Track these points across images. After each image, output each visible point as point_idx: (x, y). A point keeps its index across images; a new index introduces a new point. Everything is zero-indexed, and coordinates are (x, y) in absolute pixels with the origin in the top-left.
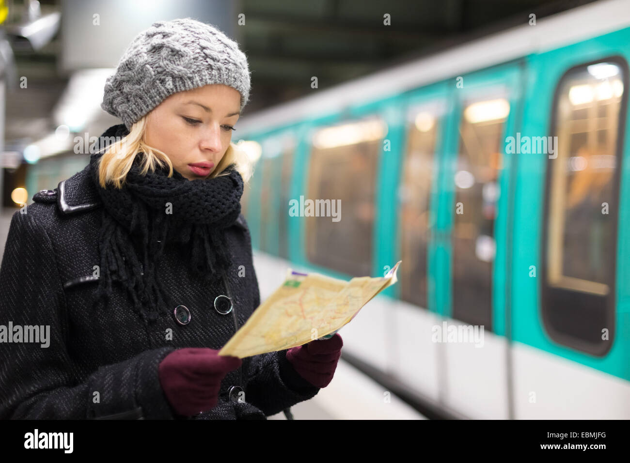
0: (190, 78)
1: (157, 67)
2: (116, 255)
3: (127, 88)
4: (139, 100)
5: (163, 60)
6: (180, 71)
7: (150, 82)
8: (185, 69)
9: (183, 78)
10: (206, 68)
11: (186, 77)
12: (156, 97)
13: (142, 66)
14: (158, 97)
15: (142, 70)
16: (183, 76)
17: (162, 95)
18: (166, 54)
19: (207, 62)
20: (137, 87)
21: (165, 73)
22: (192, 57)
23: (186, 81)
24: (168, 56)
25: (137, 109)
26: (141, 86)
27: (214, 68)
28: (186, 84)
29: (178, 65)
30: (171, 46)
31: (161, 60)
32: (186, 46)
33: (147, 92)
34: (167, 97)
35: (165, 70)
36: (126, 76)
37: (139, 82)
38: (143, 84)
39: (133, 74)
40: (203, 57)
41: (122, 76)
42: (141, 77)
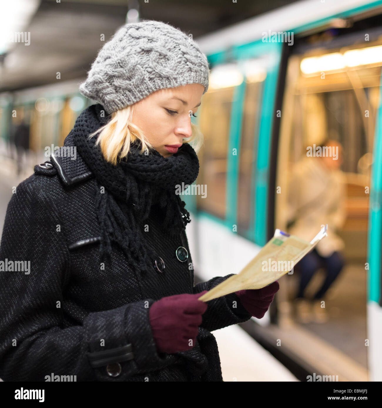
0: (175, 79)
1: (146, 68)
2: (112, 220)
3: (117, 82)
4: (127, 93)
5: (152, 62)
6: (167, 73)
7: (140, 79)
8: (171, 71)
9: (170, 78)
10: (187, 71)
11: (172, 77)
12: (144, 91)
13: (134, 66)
14: (146, 92)
15: (134, 69)
16: (170, 77)
17: (150, 90)
18: (155, 58)
19: (187, 65)
20: (128, 82)
21: (154, 72)
22: (176, 61)
23: (171, 81)
24: (156, 59)
25: (125, 100)
26: (131, 81)
27: (192, 70)
28: (172, 83)
29: (165, 67)
30: (159, 51)
31: (151, 62)
32: (170, 51)
33: (137, 86)
34: (154, 92)
35: (154, 71)
36: (118, 73)
37: (129, 78)
38: (134, 80)
39: (125, 72)
40: (184, 61)
41: (113, 72)
42: (132, 75)
